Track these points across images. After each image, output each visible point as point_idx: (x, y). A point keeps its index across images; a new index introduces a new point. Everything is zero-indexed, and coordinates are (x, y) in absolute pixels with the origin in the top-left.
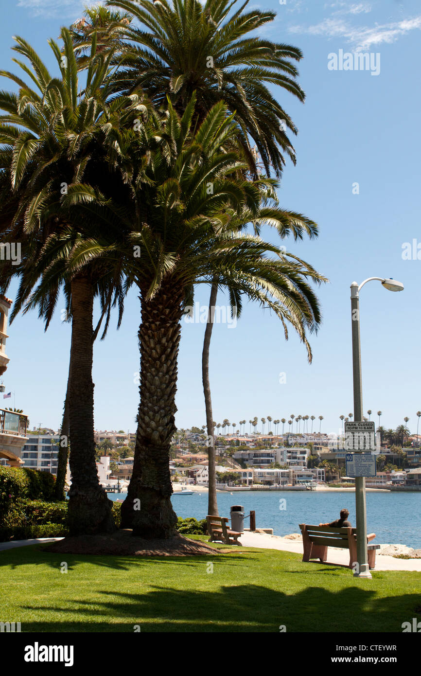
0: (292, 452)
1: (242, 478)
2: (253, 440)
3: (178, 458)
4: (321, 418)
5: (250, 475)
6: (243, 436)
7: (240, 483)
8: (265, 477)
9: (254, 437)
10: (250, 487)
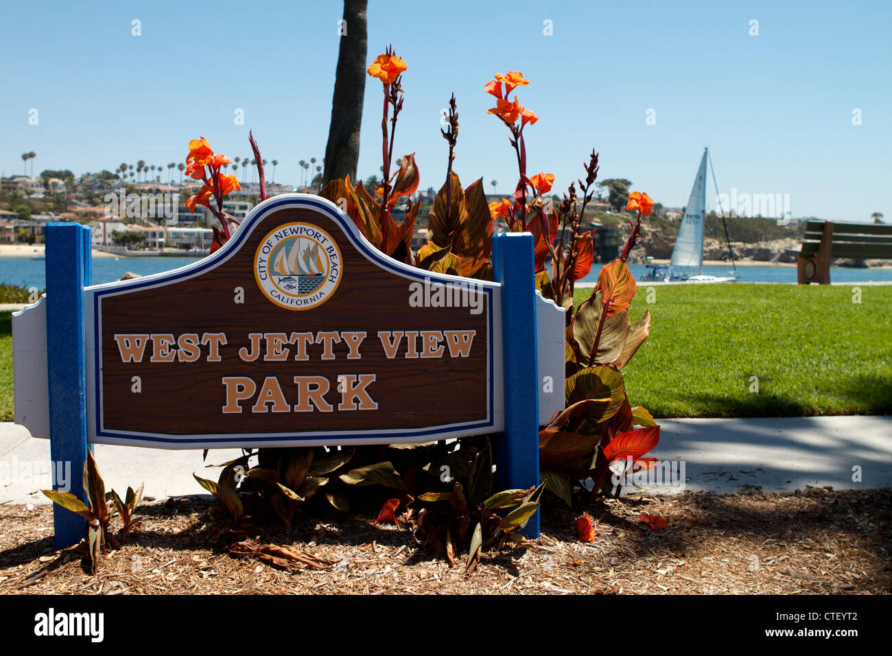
0: (229, 207)
1: (150, 240)
2: (180, 190)
3: (70, 211)
4: (275, 163)
5: (161, 235)
6: (166, 184)
7: (147, 245)
8: (182, 238)
9: (181, 186)
10: (158, 251)
